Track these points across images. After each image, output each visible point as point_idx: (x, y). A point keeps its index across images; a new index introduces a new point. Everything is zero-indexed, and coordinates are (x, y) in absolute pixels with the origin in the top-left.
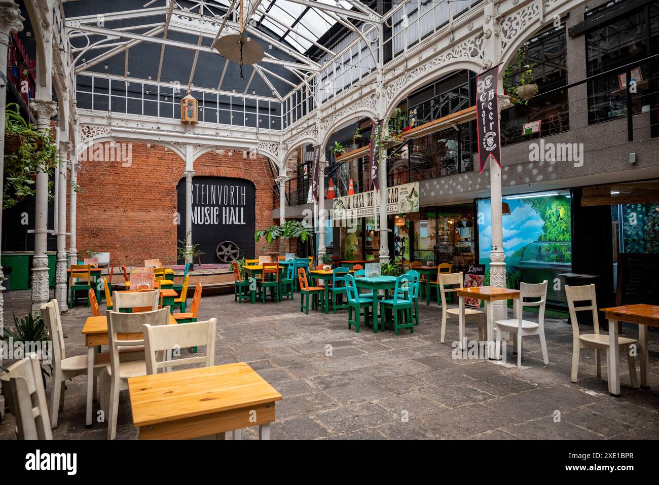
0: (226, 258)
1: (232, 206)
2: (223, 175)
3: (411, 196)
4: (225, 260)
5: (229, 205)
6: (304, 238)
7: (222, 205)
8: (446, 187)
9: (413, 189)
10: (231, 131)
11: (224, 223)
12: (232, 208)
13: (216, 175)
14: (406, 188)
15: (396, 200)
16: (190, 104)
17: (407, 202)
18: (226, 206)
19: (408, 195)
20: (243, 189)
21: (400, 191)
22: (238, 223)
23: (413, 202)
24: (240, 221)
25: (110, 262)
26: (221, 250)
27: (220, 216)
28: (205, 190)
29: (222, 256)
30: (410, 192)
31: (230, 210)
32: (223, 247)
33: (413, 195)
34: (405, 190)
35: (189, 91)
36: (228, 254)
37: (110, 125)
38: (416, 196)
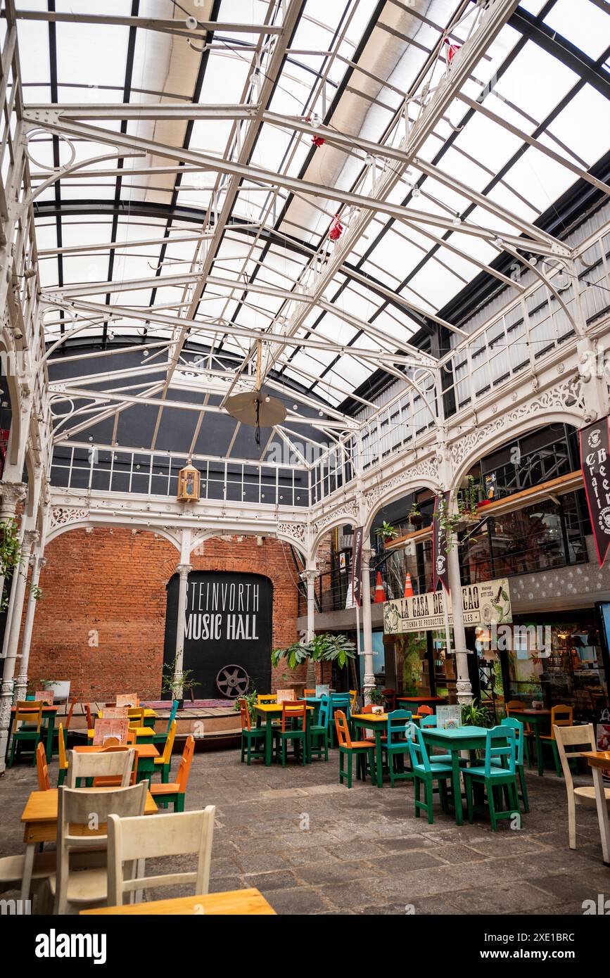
0: (229, 690)
1: (241, 612)
2: (229, 568)
3: (497, 599)
4: (228, 694)
5: (236, 612)
6: (342, 662)
7: (227, 611)
8: (551, 585)
9: (501, 588)
10: (242, 510)
11: (228, 638)
12: (240, 616)
13: (220, 569)
14: (490, 588)
15: (477, 605)
16: (190, 476)
17: (493, 609)
18: (232, 613)
19: (493, 597)
20: (257, 588)
21: (480, 591)
22: (248, 638)
23: (501, 609)
24: (250, 634)
25: (70, 695)
26: (223, 678)
27: (223, 627)
28: (204, 591)
29: (225, 688)
30: (496, 594)
31: (237, 619)
32: (226, 673)
33: (501, 597)
34: (488, 591)
35: (190, 460)
36: (233, 685)
37: (88, 506)
38: (506, 599)
